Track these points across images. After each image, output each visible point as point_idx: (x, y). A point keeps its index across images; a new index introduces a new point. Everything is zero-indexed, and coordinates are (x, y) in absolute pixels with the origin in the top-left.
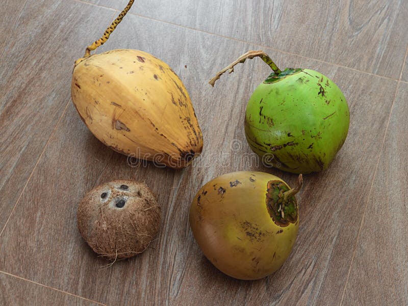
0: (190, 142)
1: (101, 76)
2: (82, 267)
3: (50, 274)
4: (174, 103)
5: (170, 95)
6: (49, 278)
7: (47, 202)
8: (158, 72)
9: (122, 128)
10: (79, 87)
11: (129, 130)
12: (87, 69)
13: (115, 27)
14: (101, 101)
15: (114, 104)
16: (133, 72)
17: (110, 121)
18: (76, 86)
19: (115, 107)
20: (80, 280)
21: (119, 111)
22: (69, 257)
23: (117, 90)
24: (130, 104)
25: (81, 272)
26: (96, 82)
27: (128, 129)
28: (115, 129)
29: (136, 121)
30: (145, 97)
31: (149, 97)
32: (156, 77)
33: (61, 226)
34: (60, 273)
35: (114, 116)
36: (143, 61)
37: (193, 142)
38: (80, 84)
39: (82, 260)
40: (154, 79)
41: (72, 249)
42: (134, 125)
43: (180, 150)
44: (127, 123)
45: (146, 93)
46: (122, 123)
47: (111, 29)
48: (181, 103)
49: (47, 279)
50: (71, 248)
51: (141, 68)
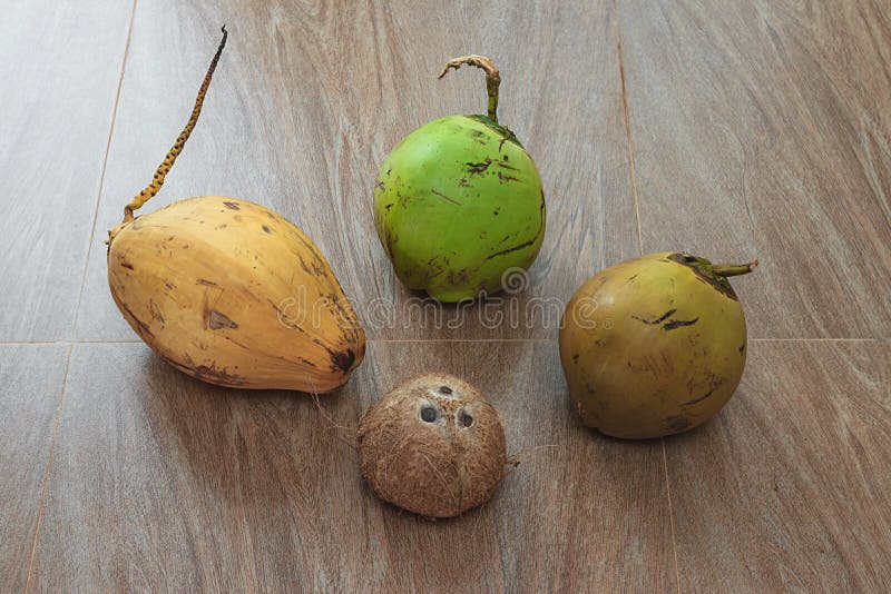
0: (345, 336)
1: (171, 239)
4: (307, 270)
5: (297, 258)
8: (268, 222)
9: (222, 324)
10: (130, 267)
11: (235, 326)
12: (141, 234)
13: (172, 163)
14: (177, 282)
15: (203, 282)
16: (225, 226)
17: (199, 317)
18: (123, 268)
19: (204, 287)
21: (214, 293)
23: (204, 257)
24: (233, 277)
26: (163, 251)
27: (233, 324)
28: (209, 329)
29: (247, 307)
30: (256, 263)
31: (262, 264)
32: (266, 229)
35: (206, 304)
36: (237, 209)
37: (349, 336)
38: (131, 262)
40: (263, 232)
42: (244, 315)
43: (329, 351)
44: (230, 313)
45: (256, 258)
46: (223, 315)
47: (165, 167)
48: (316, 270)
51: (237, 218)
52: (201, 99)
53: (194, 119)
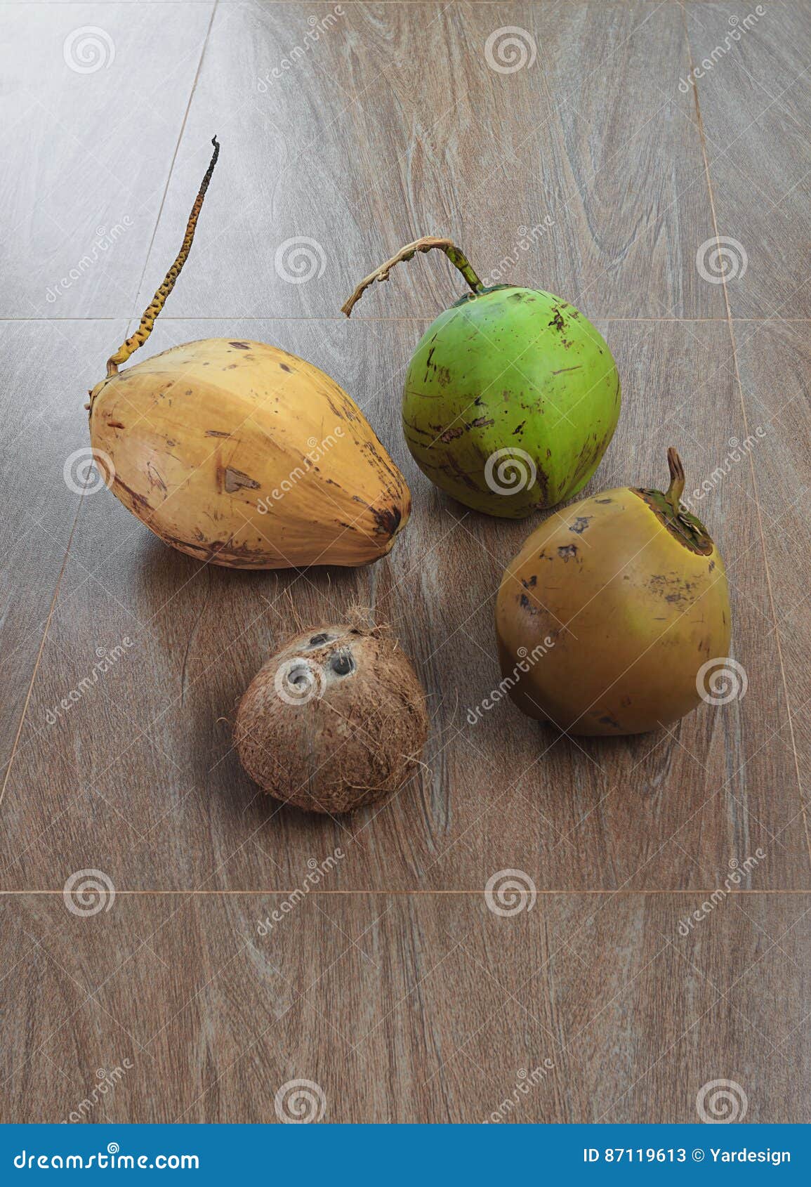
0: (389, 491)
1: (169, 385)
2: (212, 826)
3: (143, 863)
4: (338, 414)
5: (325, 400)
6: (142, 874)
7: (89, 716)
8: (286, 360)
9: (240, 485)
10: (120, 426)
11: (256, 486)
12: (130, 384)
13: (162, 304)
14: (180, 436)
15: (214, 433)
16: (235, 366)
17: (211, 476)
18: (111, 429)
19: (216, 439)
20: (217, 856)
21: (227, 446)
22: (175, 814)
23: (214, 403)
24: (250, 423)
25: (215, 838)
26: (160, 400)
27: (254, 483)
28: (224, 492)
29: (271, 460)
30: (277, 406)
31: (285, 407)
32: (285, 368)
33: (138, 755)
34: (166, 855)
35: (219, 460)
36: (247, 348)
37: (393, 490)
38: (120, 420)
39: (208, 811)
40: (282, 370)
41: (177, 796)
42: (266, 471)
43: (372, 510)
44: (250, 469)
45: (277, 399)
46: (239, 473)
47: (154, 309)
48: (348, 415)
49: (138, 876)
50: (175, 793)
51: (247, 357)
52: (192, 224)
53: (186, 249)
